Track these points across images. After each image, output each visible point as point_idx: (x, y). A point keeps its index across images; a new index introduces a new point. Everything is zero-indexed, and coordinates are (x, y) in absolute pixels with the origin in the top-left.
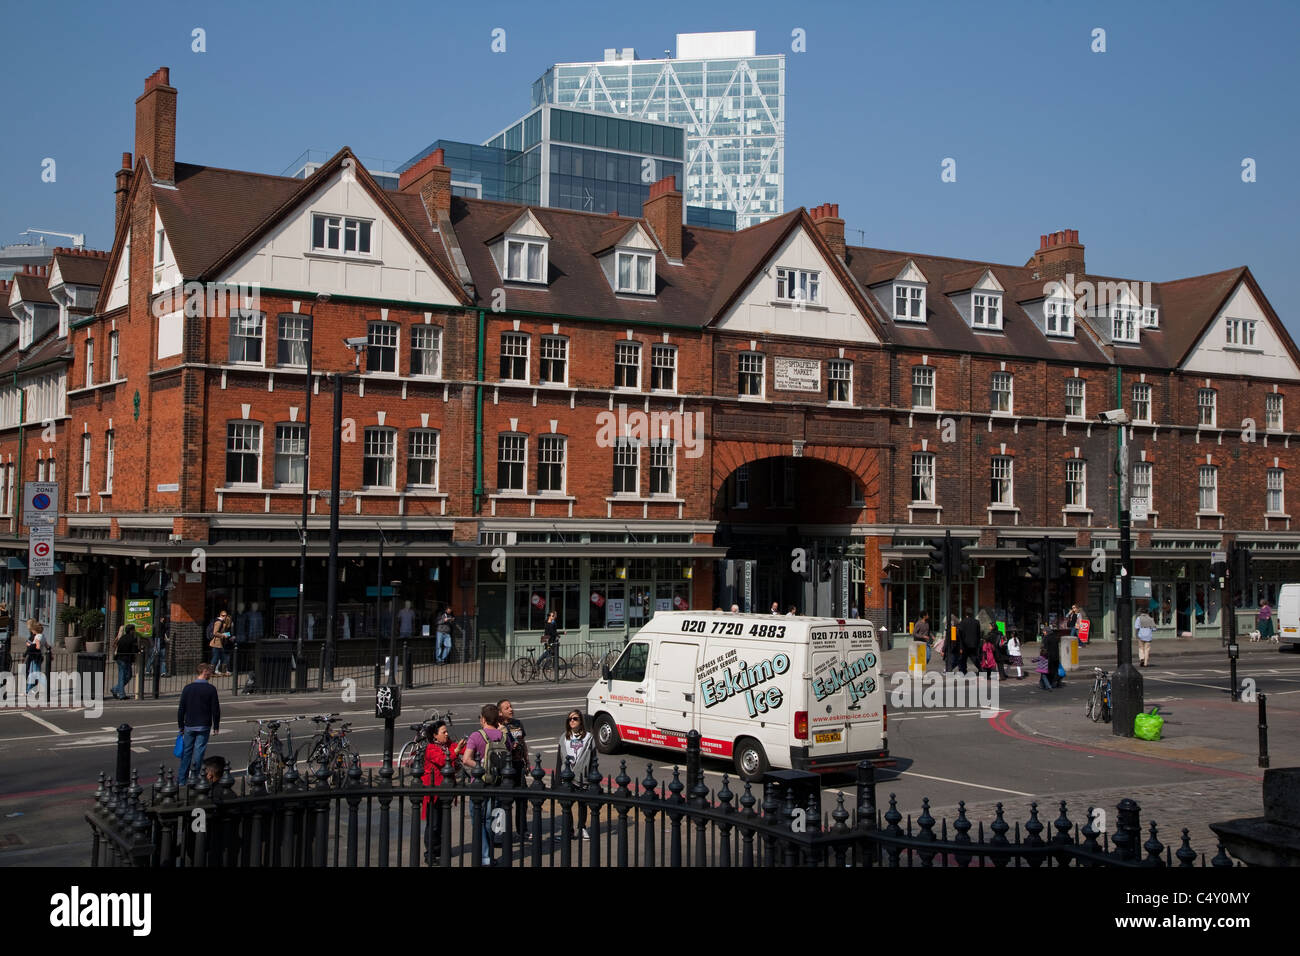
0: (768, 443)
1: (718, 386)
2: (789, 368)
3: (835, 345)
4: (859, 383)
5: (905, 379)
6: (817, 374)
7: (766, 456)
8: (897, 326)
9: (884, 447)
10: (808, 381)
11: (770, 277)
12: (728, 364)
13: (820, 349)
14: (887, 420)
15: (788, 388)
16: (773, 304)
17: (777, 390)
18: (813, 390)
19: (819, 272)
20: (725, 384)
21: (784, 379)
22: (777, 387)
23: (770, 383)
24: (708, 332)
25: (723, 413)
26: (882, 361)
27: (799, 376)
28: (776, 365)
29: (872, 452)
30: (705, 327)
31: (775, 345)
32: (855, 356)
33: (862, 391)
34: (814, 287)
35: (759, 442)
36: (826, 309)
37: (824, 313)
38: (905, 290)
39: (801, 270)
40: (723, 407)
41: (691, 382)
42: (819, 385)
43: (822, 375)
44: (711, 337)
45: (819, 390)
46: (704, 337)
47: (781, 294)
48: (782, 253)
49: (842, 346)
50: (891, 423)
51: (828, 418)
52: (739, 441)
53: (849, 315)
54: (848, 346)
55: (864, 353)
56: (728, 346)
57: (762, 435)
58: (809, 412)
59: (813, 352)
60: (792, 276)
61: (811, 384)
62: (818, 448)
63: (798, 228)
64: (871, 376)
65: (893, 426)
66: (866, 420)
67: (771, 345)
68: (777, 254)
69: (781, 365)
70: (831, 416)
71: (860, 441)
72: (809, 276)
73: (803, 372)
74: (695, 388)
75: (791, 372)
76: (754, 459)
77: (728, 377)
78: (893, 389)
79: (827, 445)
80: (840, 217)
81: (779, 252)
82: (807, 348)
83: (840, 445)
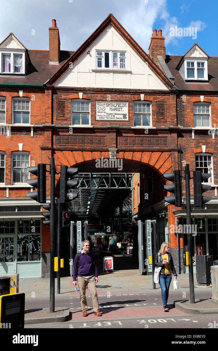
0: (92, 151)
1: (57, 119)
2: (106, 108)
3: (137, 92)
4: (155, 114)
5: (188, 110)
6: (125, 110)
7: (91, 159)
8: (186, 83)
9: (174, 150)
10: (120, 114)
11: (91, 56)
12: (64, 107)
13: (127, 96)
14: (175, 135)
15: (106, 119)
16: (93, 71)
17: (98, 121)
18: (123, 119)
19: (125, 52)
20: (62, 118)
21: (103, 114)
22: (98, 118)
23: (94, 116)
24: (48, 89)
25: (59, 135)
26: (171, 100)
27: (113, 112)
28: (97, 106)
29: (166, 155)
30: (45, 85)
31: (96, 95)
32: (152, 98)
33: (157, 118)
34: (122, 60)
35: (85, 151)
36: (130, 72)
37: (129, 75)
38: (193, 64)
39: (113, 51)
40: (60, 131)
41: (39, 118)
42: (127, 116)
43: (129, 110)
44: (50, 92)
45: (127, 119)
46: (46, 91)
47: (99, 65)
48: (99, 41)
49: (142, 93)
50: (178, 136)
51: (133, 135)
52: (72, 151)
53: (147, 75)
54: (146, 93)
55: (158, 97)
56: (64, 97)
57: (88, 147)
58: (119, 132)
59: (122, 97)
60: (107, 55)
61: (122, 116)
62: (127, 153)
63: (109, 26)
64: (163, 109)
65: (180, 138)
66: (159, 135)
67: (93, 95)
68: (94, 42)
69: (99, 106)
70: (135, 134)
71: (157, 148)
72: (119, 54)
73: (115, 109)
74: (41, 121)
75: (108, 110)
76: (83, 161)
77: (64, 114)
78: (179, 117)
79: (134, 151)
80: (163, 36)
81: (96, 40)
82: (118, 95)
83: (143, 151)
